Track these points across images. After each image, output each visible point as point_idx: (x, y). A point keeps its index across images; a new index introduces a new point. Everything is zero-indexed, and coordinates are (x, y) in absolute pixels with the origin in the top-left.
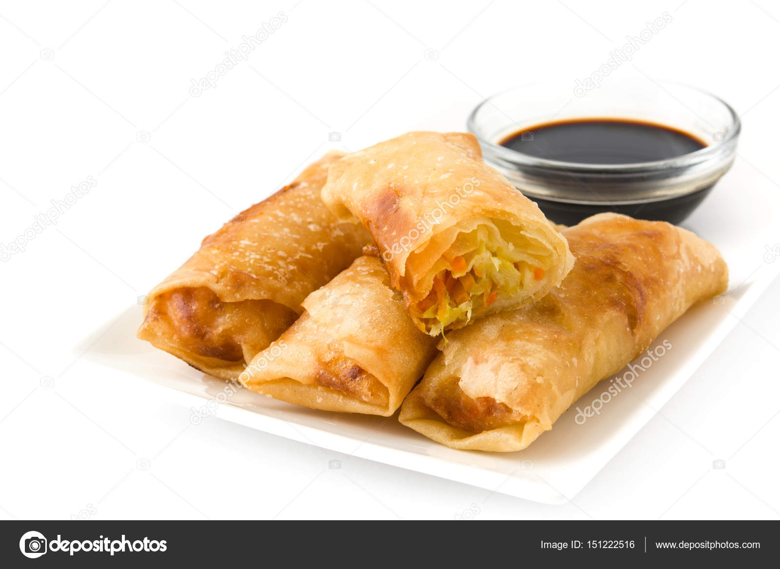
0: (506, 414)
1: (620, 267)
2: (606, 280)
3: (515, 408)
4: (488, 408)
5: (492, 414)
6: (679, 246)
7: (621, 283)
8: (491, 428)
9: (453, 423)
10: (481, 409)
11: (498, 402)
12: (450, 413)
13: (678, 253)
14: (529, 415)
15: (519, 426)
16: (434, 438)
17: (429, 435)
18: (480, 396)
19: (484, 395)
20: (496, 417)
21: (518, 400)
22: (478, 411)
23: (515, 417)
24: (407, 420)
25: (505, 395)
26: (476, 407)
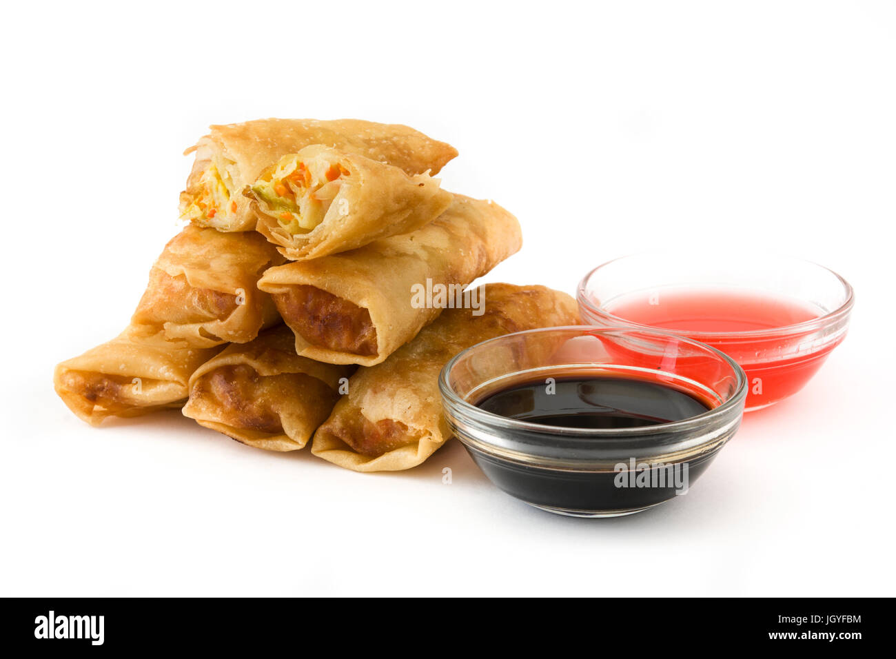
0: (403, 432)
1: (502, 315)
2: (490, 326)
3: (411, 425)
4: (388, 430)
5: (391, 435)
6: (554, 302)
7: (502, 327)
8: (391, 450)
9: (359, 450)
10: (382, 432)
11: (395, 421)
12: (355, 441)
13: (554, 308)
14: (422, 429)
15: (414, 443)
16: (343, 465)
17: (339, 463)
18: (380, 419)
19: (383, 417)
20: (395, 437)
21: (412, 418)
22: (379, 435)
23: (411, 433)
24: (319, 451)
25: (400, 414)
26: (377, 432)
